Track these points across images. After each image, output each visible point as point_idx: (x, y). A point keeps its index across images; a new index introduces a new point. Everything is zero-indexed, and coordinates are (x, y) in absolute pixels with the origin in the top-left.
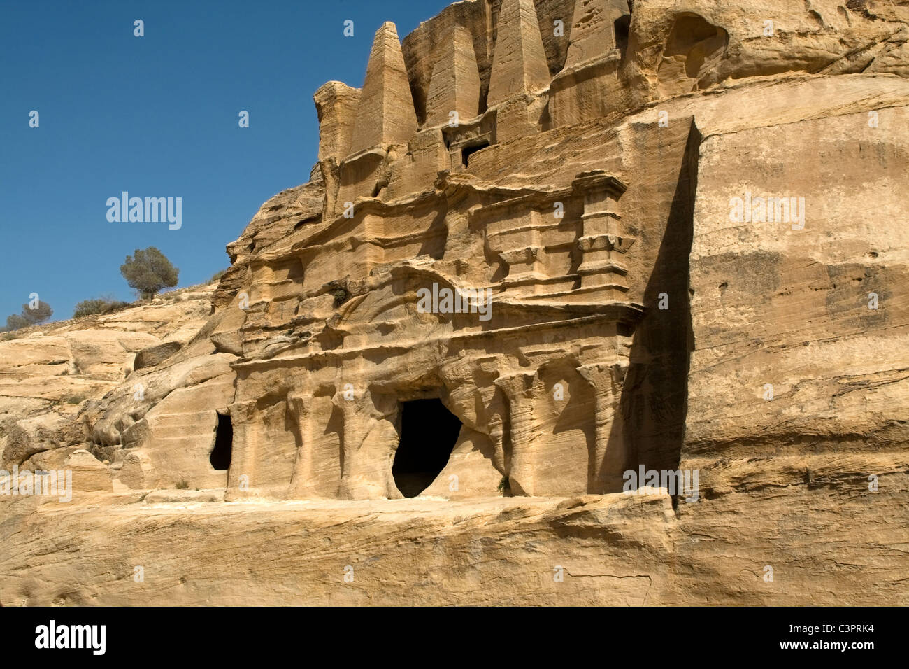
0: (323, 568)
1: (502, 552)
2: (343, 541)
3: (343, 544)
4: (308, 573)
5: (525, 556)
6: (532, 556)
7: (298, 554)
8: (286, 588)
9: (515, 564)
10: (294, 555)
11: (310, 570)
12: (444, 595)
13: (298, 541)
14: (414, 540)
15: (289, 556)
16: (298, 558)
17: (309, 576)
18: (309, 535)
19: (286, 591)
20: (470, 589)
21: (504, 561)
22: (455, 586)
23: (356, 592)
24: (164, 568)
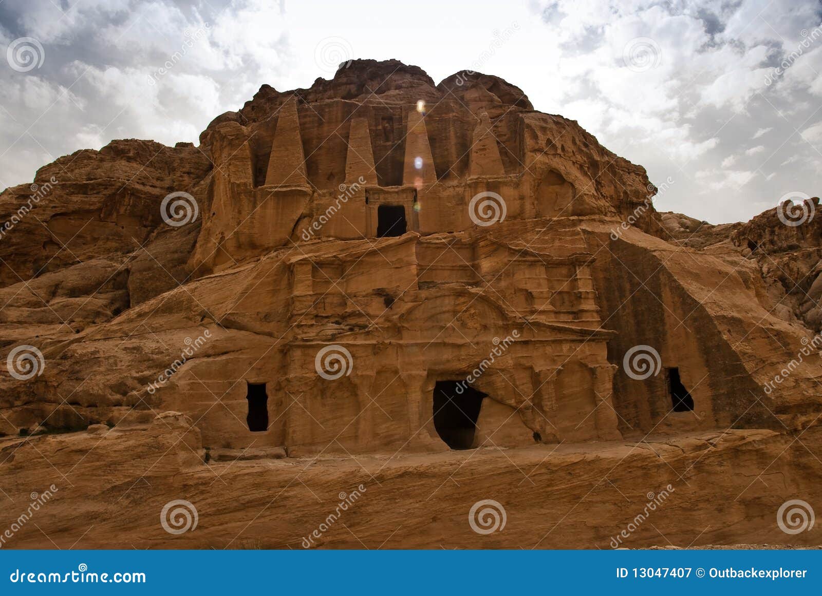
0: (576, 492)
1: (707, 468)
2: (581, 473)
3: (582, 475)
4: (563, 498)
5: (718, 469)
6: (722, 468)
7: (548, 486)
8: (548, 511)
9: (716, 473)
10: (546, 487)
11: (564, 495)
12: (679, 496)
13: (546, 477)
14: (642, 468)
15: (542, 488)
16: (549, 489)
17: (565, 500)
18: (553, 472)
19: (549, 513)
20: (694, 491)
21: (709, 473)
22: (681, 490)
23: (607, 504)
24: (410, 511)
